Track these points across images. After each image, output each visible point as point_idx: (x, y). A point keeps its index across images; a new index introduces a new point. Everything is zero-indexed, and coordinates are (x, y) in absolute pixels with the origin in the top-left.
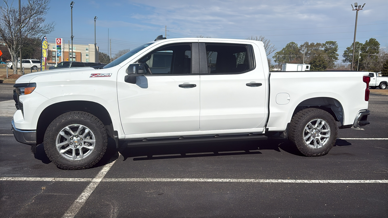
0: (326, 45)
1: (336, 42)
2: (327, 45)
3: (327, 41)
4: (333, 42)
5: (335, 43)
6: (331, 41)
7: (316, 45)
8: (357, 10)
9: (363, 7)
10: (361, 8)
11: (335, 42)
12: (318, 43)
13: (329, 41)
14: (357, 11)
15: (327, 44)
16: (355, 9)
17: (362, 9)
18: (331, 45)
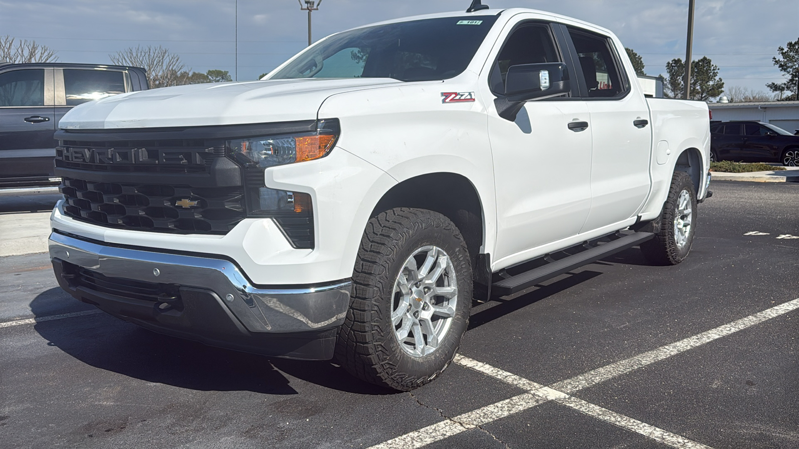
0: (210, 77)
1: (228, 72)
2: (211, 79)
3: (211, 70)
4: (222, 72)
5: (227, 74)
6: (218, 71)
7: (193, 76)
8: (309, 9)
9: (318, 5)
10: (315, 7)
11: (225, 72)
12: (197, 72)
13: (214, 70)
14: (309, 12)
15: (211, 75)
16: (306, 8)
17: (317, 9)
18: (219, 78)
